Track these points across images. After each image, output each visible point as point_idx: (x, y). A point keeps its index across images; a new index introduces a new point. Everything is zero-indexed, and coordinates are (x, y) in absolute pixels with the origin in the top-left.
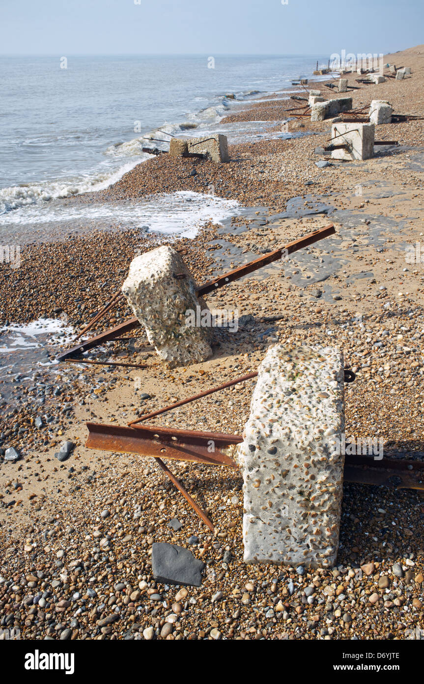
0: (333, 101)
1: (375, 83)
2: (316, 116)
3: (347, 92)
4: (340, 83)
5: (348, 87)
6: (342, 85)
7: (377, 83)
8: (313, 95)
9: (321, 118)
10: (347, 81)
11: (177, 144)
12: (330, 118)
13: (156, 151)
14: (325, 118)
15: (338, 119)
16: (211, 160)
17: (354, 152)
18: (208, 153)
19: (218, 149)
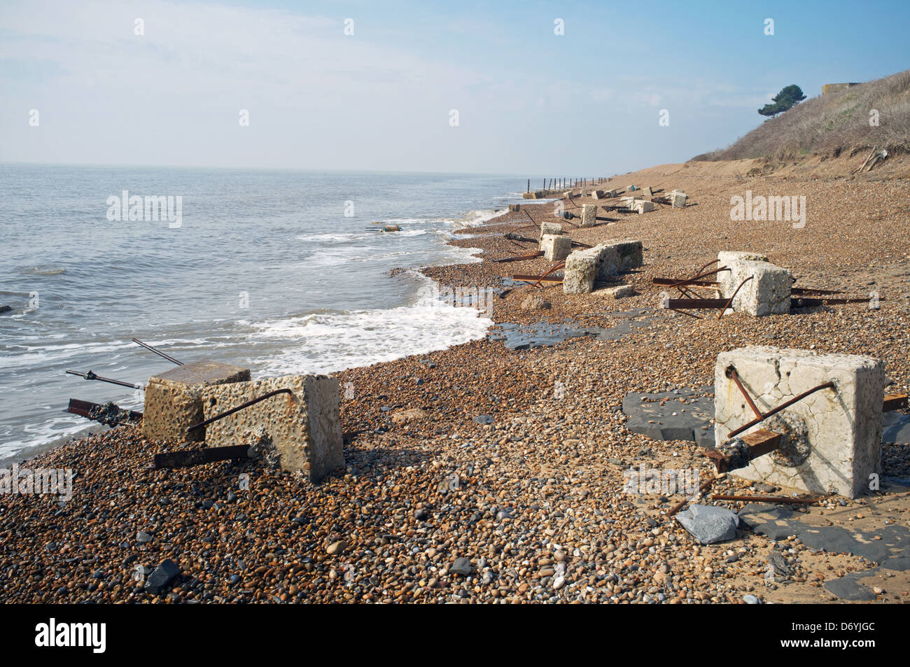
0: (608, 249)
1: (637, 212)
2: (576, 282)
3: (596, 225)
4: (584, 210)
5: (598, 218)
6: (587, 214)
7: (641, 211)
8: (548, 231)
9: (587, 286)
10: (596, 208)
11: (167, 399)
12: (606, 287)
13: (109, 413)
14: (596, 287)
15: (627, 290)
16: (278, 466)
17: (813, 462)
18: (265, 441)
19: (301, 428)
